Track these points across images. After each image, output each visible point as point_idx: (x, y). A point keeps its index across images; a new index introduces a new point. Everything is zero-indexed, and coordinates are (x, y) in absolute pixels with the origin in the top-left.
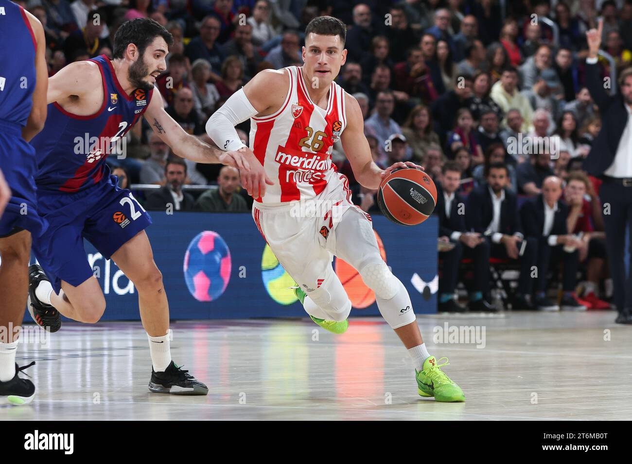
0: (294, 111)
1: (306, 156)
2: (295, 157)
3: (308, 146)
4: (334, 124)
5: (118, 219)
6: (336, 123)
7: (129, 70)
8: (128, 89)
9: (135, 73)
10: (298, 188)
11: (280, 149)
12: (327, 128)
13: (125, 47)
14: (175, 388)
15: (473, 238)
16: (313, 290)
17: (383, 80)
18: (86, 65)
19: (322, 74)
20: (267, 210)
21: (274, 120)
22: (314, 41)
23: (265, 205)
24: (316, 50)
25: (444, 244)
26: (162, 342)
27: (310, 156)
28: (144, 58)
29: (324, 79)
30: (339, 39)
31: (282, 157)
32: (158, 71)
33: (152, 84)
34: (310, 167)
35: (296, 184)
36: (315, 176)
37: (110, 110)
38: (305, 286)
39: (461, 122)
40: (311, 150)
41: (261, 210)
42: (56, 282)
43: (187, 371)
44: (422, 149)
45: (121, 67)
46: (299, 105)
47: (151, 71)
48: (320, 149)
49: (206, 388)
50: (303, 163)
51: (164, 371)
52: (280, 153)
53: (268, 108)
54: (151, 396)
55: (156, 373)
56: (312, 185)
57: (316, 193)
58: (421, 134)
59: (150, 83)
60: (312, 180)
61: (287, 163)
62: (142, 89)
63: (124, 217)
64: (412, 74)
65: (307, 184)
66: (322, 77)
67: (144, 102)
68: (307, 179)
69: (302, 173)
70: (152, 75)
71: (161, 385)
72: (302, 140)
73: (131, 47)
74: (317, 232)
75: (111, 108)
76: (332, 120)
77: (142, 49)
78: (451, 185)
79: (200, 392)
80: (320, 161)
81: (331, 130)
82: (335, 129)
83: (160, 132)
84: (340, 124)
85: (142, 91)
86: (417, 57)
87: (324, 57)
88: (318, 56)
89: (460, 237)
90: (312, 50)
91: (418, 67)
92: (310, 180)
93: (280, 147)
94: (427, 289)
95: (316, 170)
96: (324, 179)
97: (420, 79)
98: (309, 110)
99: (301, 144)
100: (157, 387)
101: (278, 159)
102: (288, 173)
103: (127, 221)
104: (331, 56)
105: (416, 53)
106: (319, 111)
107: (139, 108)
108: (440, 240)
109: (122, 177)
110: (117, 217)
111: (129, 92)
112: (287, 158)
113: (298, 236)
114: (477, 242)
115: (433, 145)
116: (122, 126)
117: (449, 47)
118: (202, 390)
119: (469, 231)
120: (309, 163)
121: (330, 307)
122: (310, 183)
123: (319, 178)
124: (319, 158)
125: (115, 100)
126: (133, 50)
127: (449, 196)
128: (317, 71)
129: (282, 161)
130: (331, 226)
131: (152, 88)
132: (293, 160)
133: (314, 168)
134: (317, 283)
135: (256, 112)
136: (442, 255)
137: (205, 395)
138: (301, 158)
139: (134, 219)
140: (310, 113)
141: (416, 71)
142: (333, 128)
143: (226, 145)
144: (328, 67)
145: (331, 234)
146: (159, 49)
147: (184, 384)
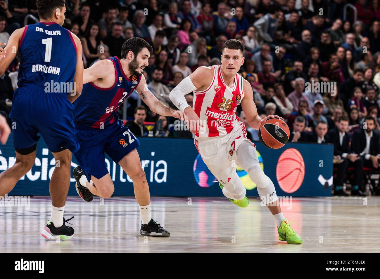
0: (216, 89)
1: (222, 112)
2: (216, 113)
3: (223, 108)
4: (237, 96)
5: (122, 143)
6: (238, 95)
7: (129, 65)
8: (128, 75)
9: (132, 67)
10: (218, 129)
11: (208, 109)
12: (233, 98)
13: (127, 53)
14: (153, 233)
15: (354, 157)
16: (225, 183)
17: (315, 71)
18: (106, 62)
19: (230, 70)
20: (202, 141)
21: (205, 93)
22: (227, 52)
23: (201, 138)
24: (228, 57)
25: (337, 160)
26: (146, 209)
27: (224, 112)
28: (137, 59)
29: (231, 72)
30: (240, 52)
31: (209, 113)
32: (144, 66)
33: (141, 73)
34: (224, 118)
35: (216, 127)
36: (227, 123)
37: (118, 85)
38: (221, 181)
39: (355, 94)
40: (225, 110)
41: (198, 141)
42: (89, 176)
43: (160, 224)
44: (333, 108)
45: (125, 63)
46: (218, 85)
47: (140, 66)
48: (229, 109)
49: (169, 233)
50: (220, 116)
51: (147, 224)
52: (208, 111)
53: (202, 87)
54: (141, 237)
55: (143, 225)
56: (225, 128)
57: (227, 132)
58: (334, 100)
59: (140, 72)
60: (225, 125)
61: (212, 116)
62: (136, 75)
63: (125, 142)
64: (332, 68)
65: (223, 128)
66: (230, 71)
67: (136, 82)
68: (222, 125)
69: (219, 122)
70: (141, 68)
71: (146, 232)
72: (220, 105)
73: (130, 53)
74: (227, 153)
75: (119, 85)
76: (236, 93)
77: (136, 54)
78: (343, 128)
79: (166, 235)
80: (229, 115)
81: (236, 99)
82: (238, 98)
83: (144, 99)
84: (240, 96)
85: (136, 76)
86: (334, 59)
87: (231, 61)
88: (228, 60)
89: (347, 156)
90: (225, 57)
91: (334, 64)
92: (224, 126)
93: (208, 108)
94: (327, 183)
95: (227, 120)
96: (232, 125)
97: (335, 71)
98: (223, 88)
99: (219, 106)
100: (144, 232)
101: (207, 114)
102: (212, 122)
103: (126, 144)
104: (236, 60)
105: (334, 57)
106: (229, 89)
107: (134, 85)
108: (335, 157)
109: (164, 120)
110: (122, 142)
111: (128, 77)
112: (212, 114)
113: (217, 155)
114: (356, 159)
115: (339, 106)
116: (125, 95)
117: (352, 54)
118: (167, 235)
119: (352, 153)
120: (223, 116)
121: (235, 192)
122: (224, 127)
123: (229, 125)
124: (229, 114)
125: (121, 81)
126: (131, 55)
127: (342, 134)
128: (227, 68)
129: (209, 115)
130: (234, 149)
131: (141, 75)
132: (215, 115)
133: (226, 119)
134: (227, 179)
135: (196, 89)
136: (336, 165)
137: (169, 237)
138: (219, 114)
139: (130, 143)
140: (224, 90)
141: (334, 67)
142: (237, 98)
143: (180, 105)
144: (234, 66)
145: (235, 154)
146: (145, 54)
147: (158, 231)
